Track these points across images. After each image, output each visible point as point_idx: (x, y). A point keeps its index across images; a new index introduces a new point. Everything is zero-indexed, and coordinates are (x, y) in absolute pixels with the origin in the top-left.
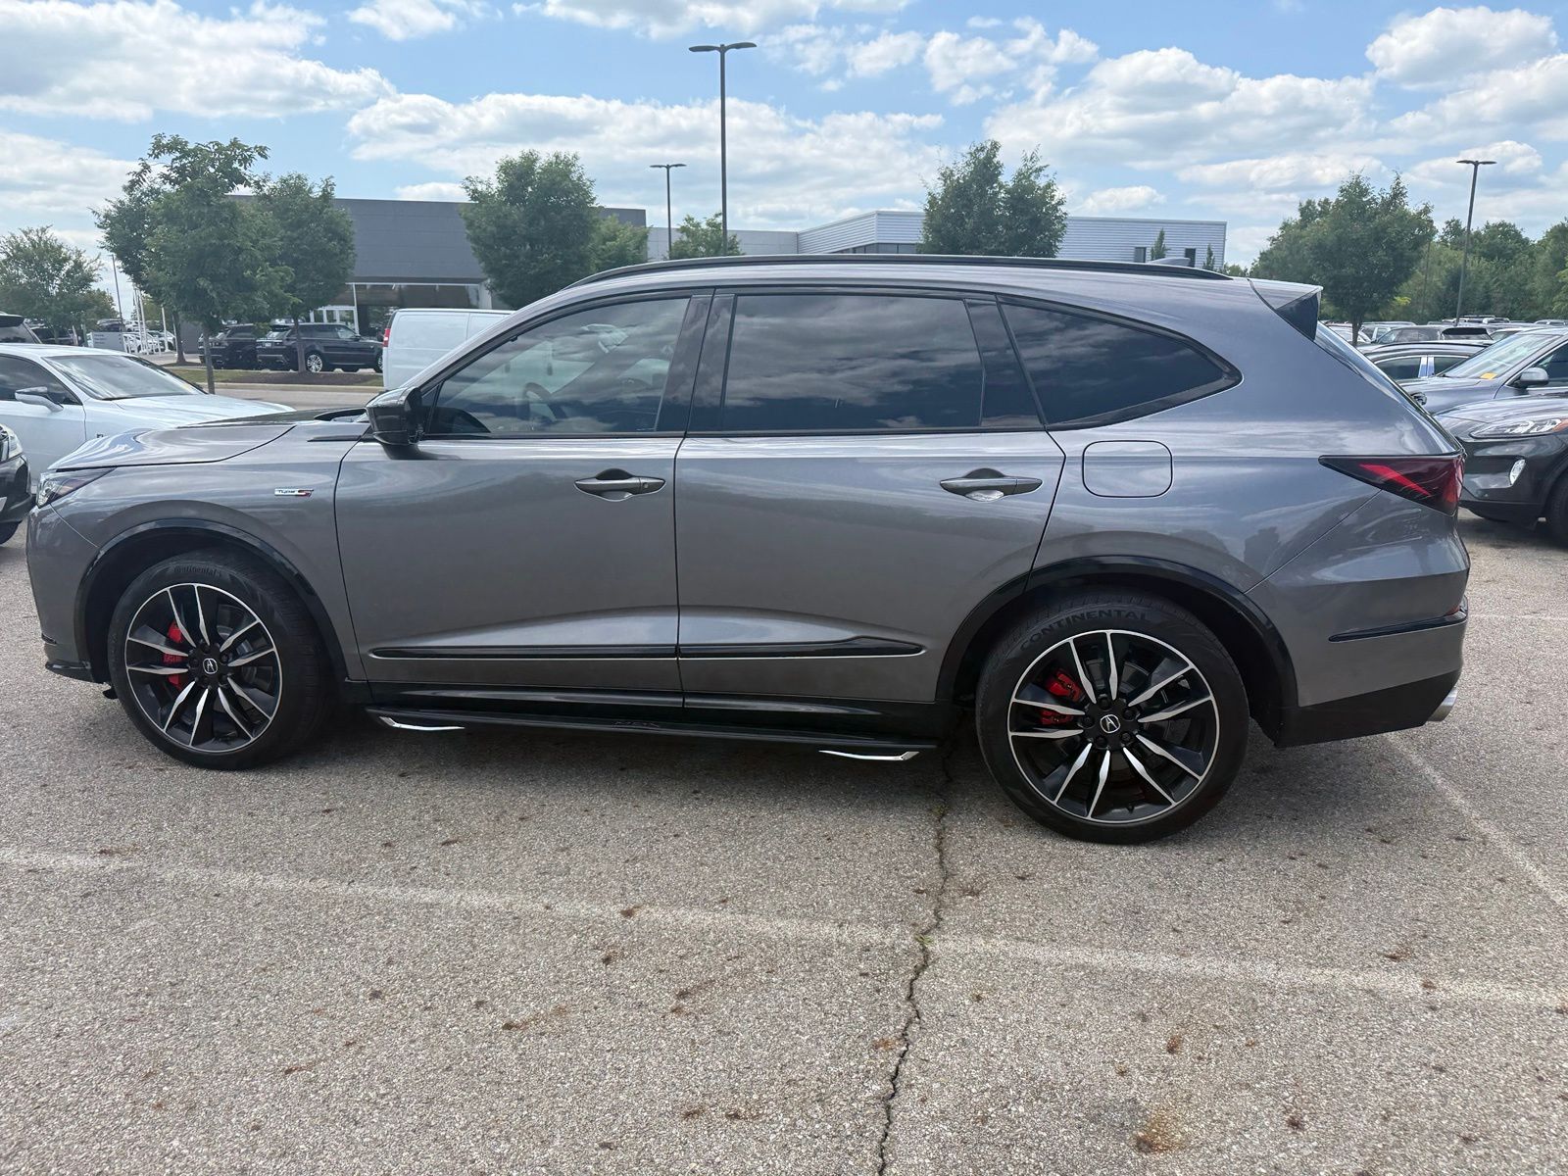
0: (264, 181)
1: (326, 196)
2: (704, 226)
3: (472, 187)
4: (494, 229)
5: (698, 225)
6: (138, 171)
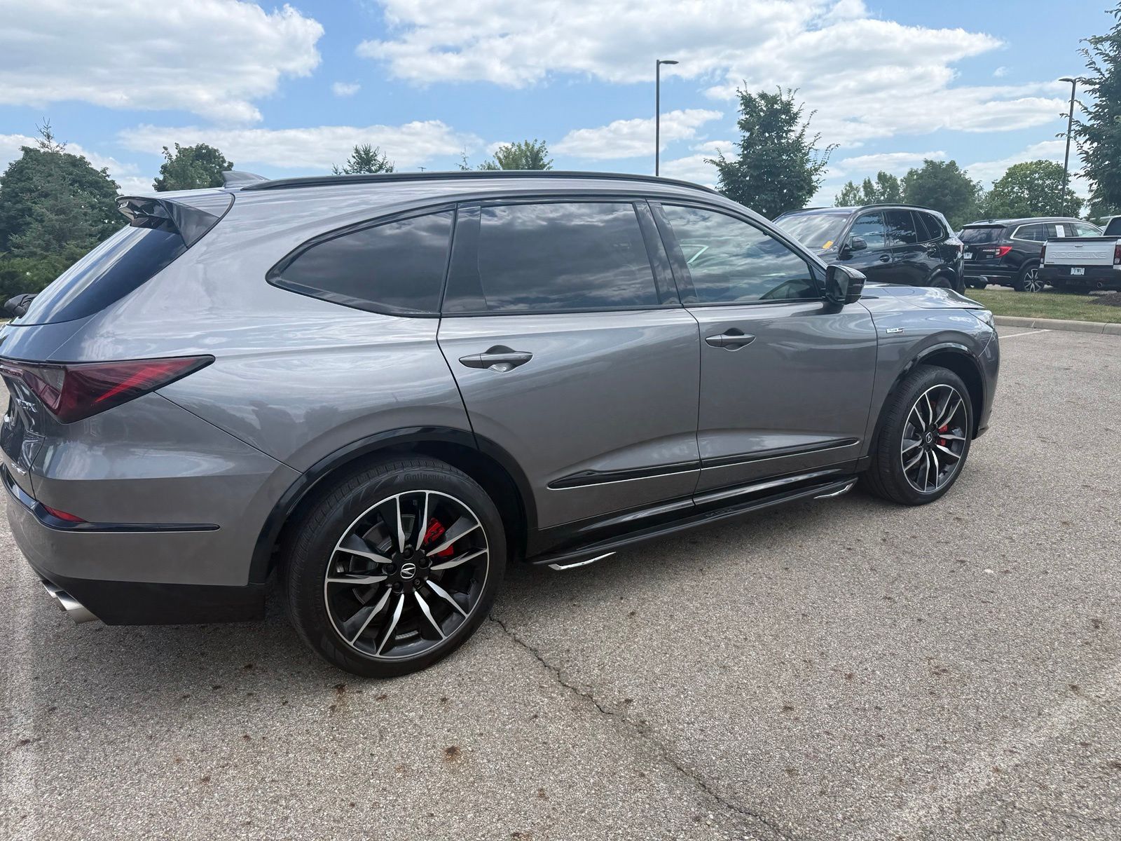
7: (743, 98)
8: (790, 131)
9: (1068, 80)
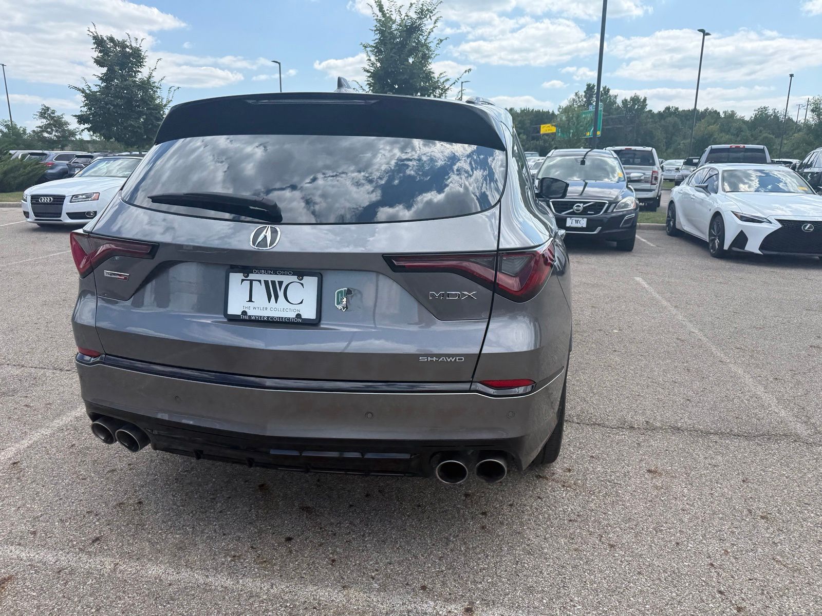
7: (95, 38)
8: (139, 71)
9: (276, 62)
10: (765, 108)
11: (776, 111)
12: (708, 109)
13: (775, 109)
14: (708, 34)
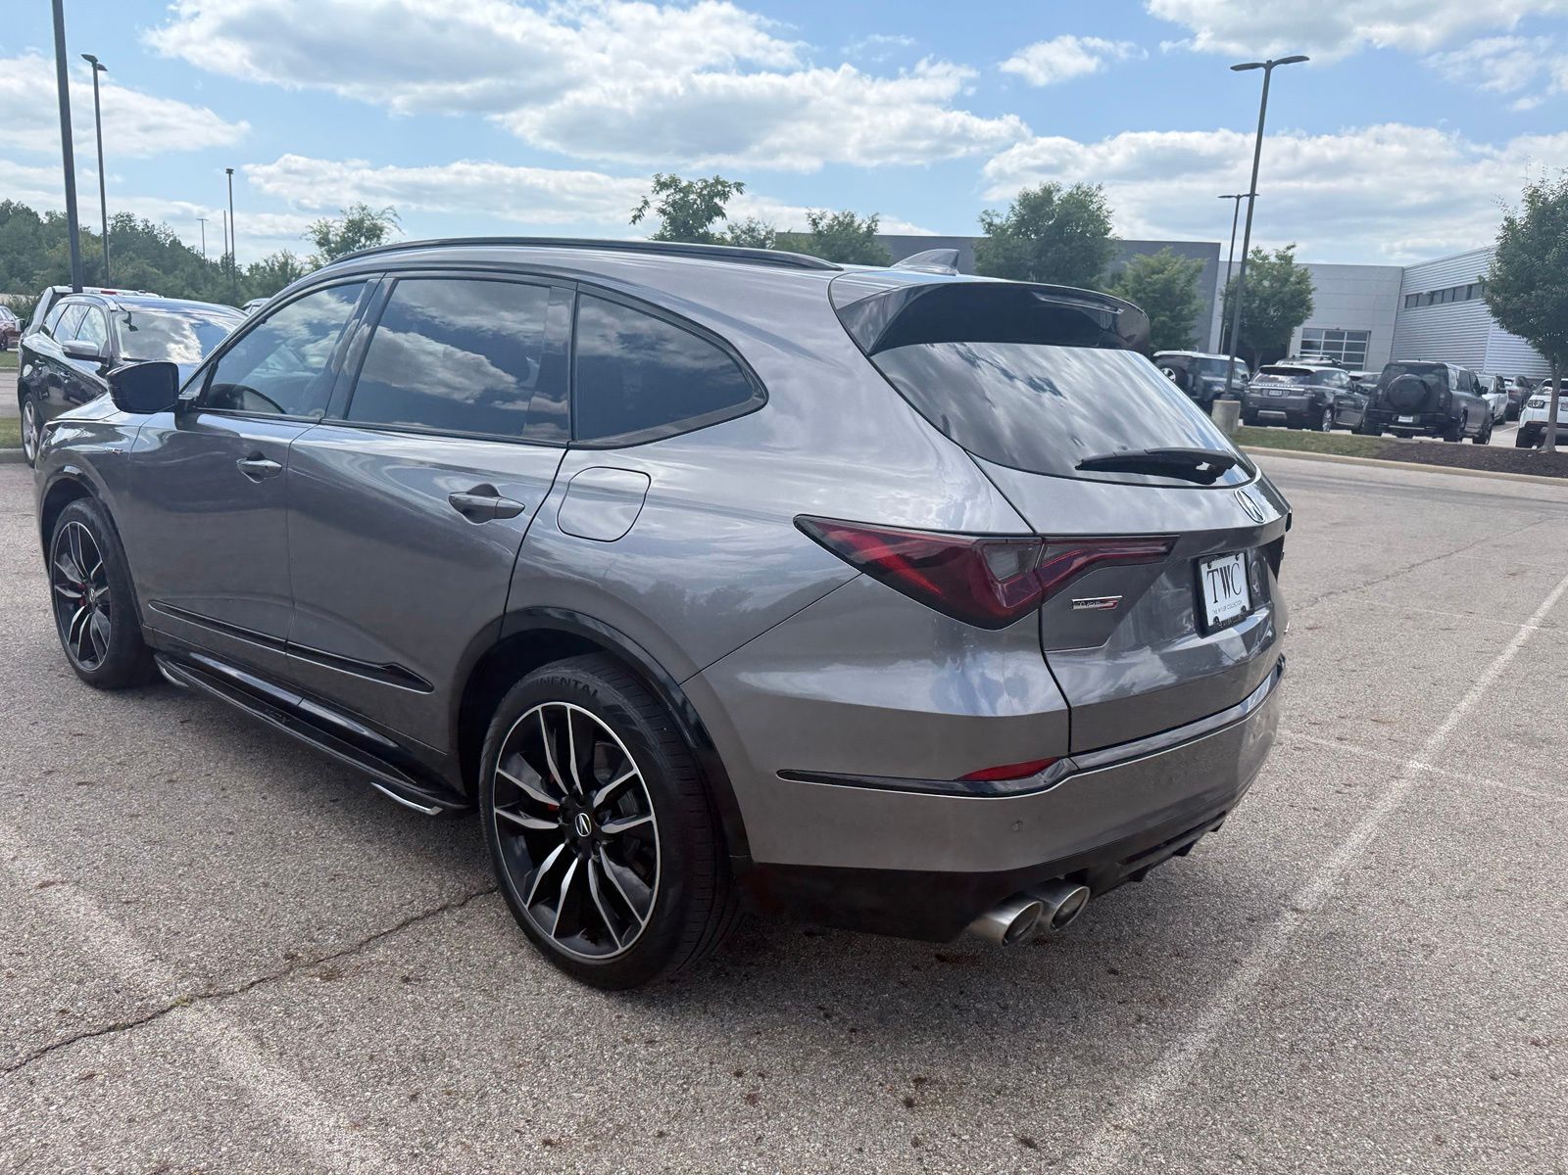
0: (821, 219)
1: (870, 231)
2: (1273, 259)
3: (988, 220)
4: (1002, 261)
5: (1266, 258)
6: (640, 207)
10: (127, 216)
11: (150, 225)
12: (11, 204)
13: (147, 221)
14: (102, 68)
